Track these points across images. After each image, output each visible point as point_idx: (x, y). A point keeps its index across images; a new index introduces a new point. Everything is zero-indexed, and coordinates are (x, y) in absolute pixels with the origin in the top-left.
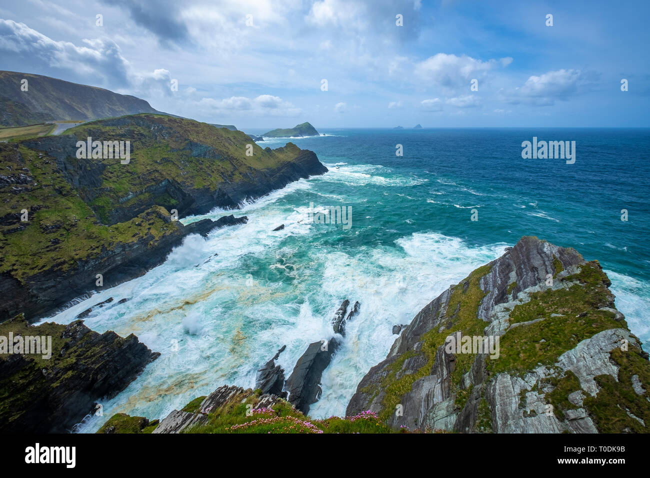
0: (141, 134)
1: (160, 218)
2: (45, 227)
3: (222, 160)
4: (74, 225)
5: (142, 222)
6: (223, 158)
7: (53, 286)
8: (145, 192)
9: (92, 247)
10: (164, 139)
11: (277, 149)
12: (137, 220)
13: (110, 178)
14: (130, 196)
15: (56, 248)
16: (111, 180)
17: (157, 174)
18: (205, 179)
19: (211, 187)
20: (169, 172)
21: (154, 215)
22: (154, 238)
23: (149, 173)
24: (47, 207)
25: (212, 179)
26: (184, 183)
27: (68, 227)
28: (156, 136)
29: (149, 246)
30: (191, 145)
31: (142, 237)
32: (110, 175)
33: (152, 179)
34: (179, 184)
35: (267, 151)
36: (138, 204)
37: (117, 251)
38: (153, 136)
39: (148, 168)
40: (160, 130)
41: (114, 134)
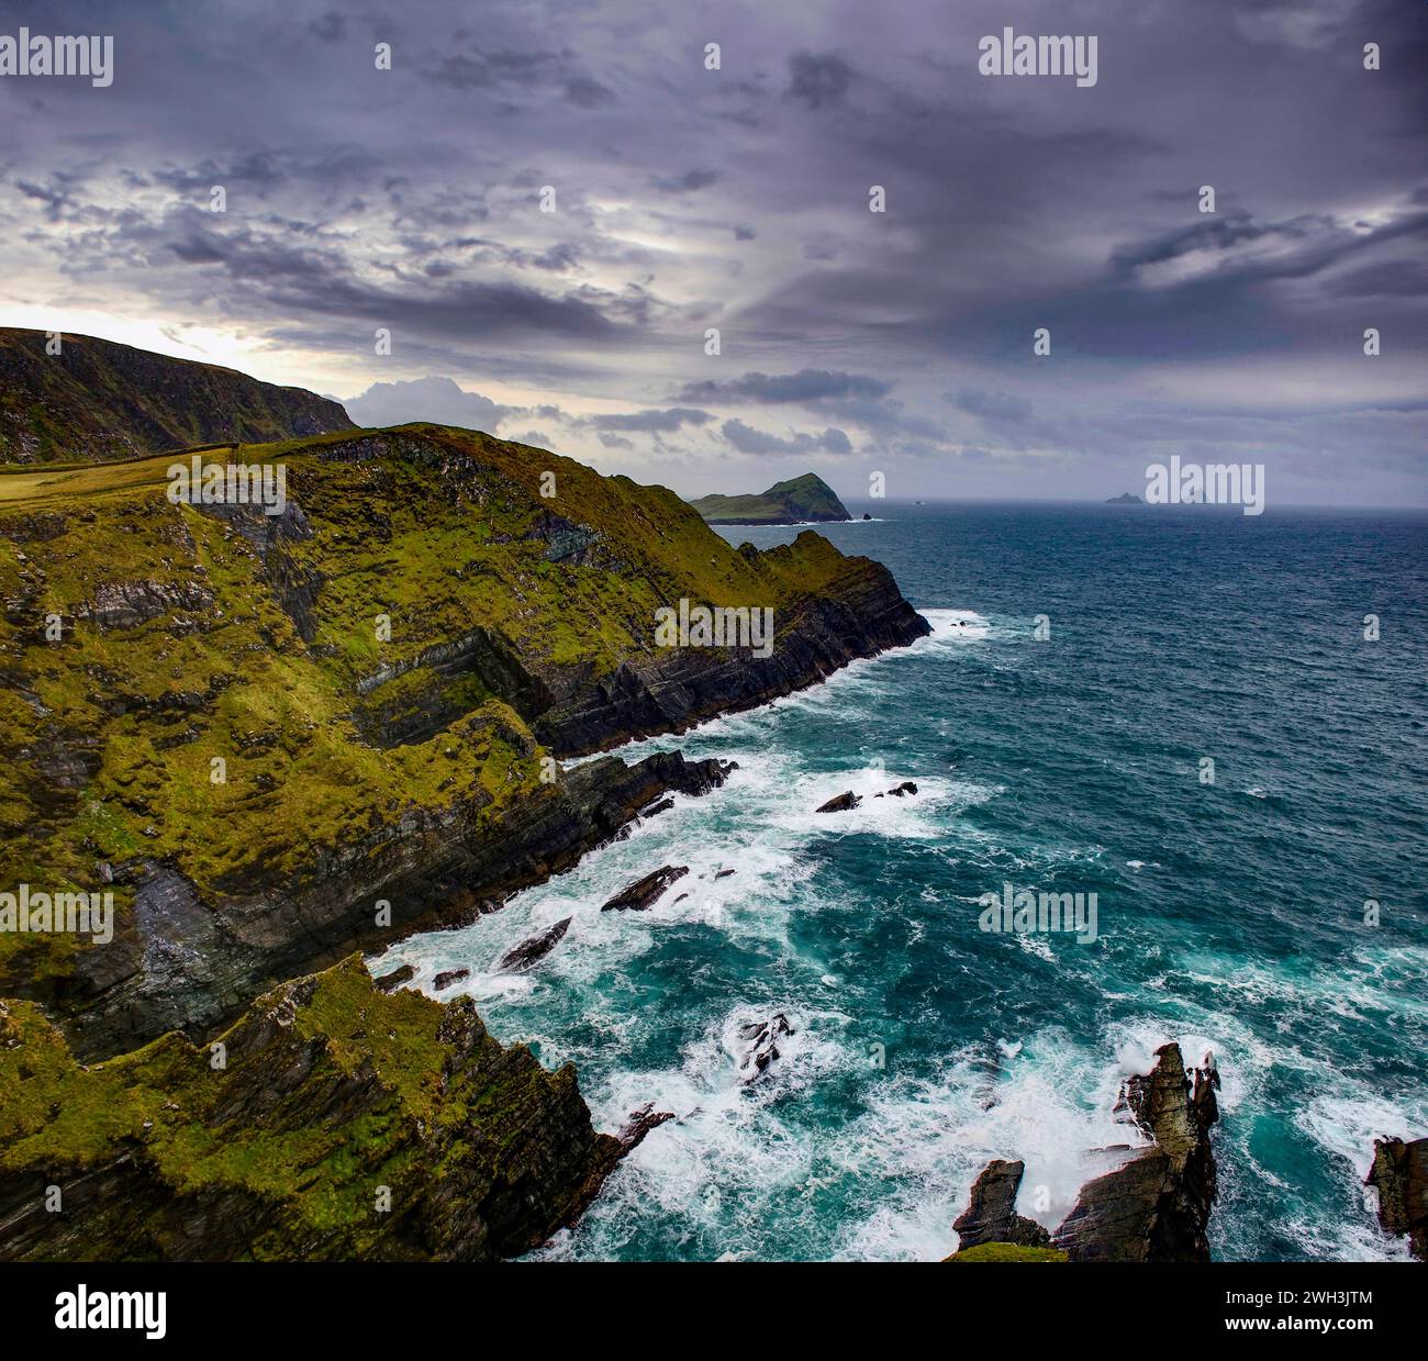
0: (411, 485)
1: (503, 738)
2: (243, 737)
3: (627, 576)
4: (307, 739)
5: (460, 746)
6: (630, 568)
7: (266, 914)
8: (420, 665)
9: (347, 810)
10: (475, 502)
11: (772, 551)
12: (450, 741)
13: (335, 616)
14: (382, 675)
15: (267, 803)
16: (337, 623)
17: (452, 611)
18: (583, 635)
19: (600, 658)
20: (487, 607)
21: (490, 729)
22: (490, 799)
23: (433, 605)
24: (244, 681)
25: (604, 636)
26: (527, 641)
27: (291, 743)
28: (454, 493)
29: (479, 823)
30: (548, 524)
31: (462, 795)
32: (332, 606)
33: (440, 626)
34: (511, 644)
35: (747, 556)
36: (402, 702)
37: (408, 827)
38: (445, 493)
39: (432, 592)
40: (466, 475)
41: (346, 483)
